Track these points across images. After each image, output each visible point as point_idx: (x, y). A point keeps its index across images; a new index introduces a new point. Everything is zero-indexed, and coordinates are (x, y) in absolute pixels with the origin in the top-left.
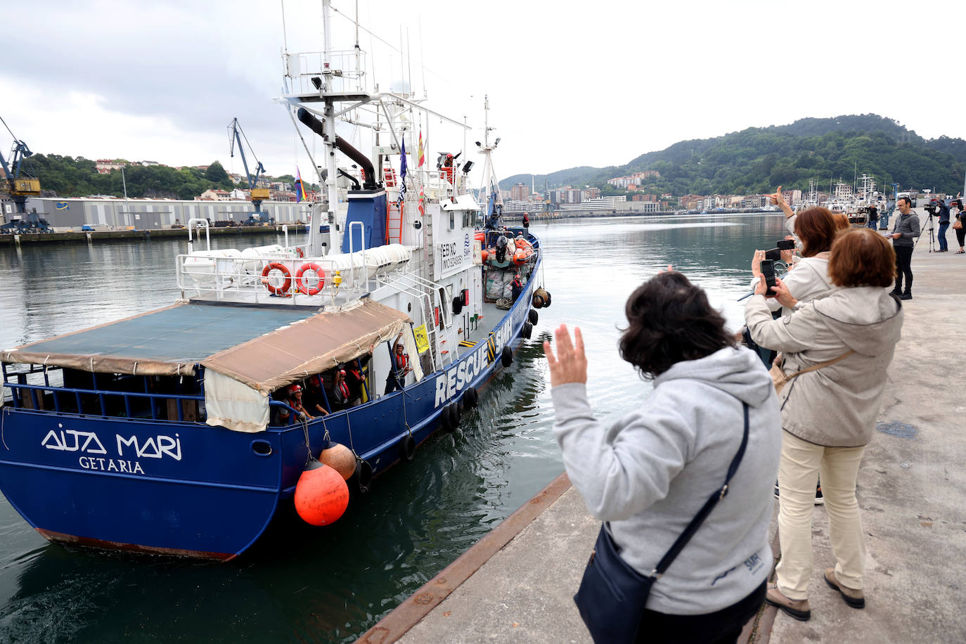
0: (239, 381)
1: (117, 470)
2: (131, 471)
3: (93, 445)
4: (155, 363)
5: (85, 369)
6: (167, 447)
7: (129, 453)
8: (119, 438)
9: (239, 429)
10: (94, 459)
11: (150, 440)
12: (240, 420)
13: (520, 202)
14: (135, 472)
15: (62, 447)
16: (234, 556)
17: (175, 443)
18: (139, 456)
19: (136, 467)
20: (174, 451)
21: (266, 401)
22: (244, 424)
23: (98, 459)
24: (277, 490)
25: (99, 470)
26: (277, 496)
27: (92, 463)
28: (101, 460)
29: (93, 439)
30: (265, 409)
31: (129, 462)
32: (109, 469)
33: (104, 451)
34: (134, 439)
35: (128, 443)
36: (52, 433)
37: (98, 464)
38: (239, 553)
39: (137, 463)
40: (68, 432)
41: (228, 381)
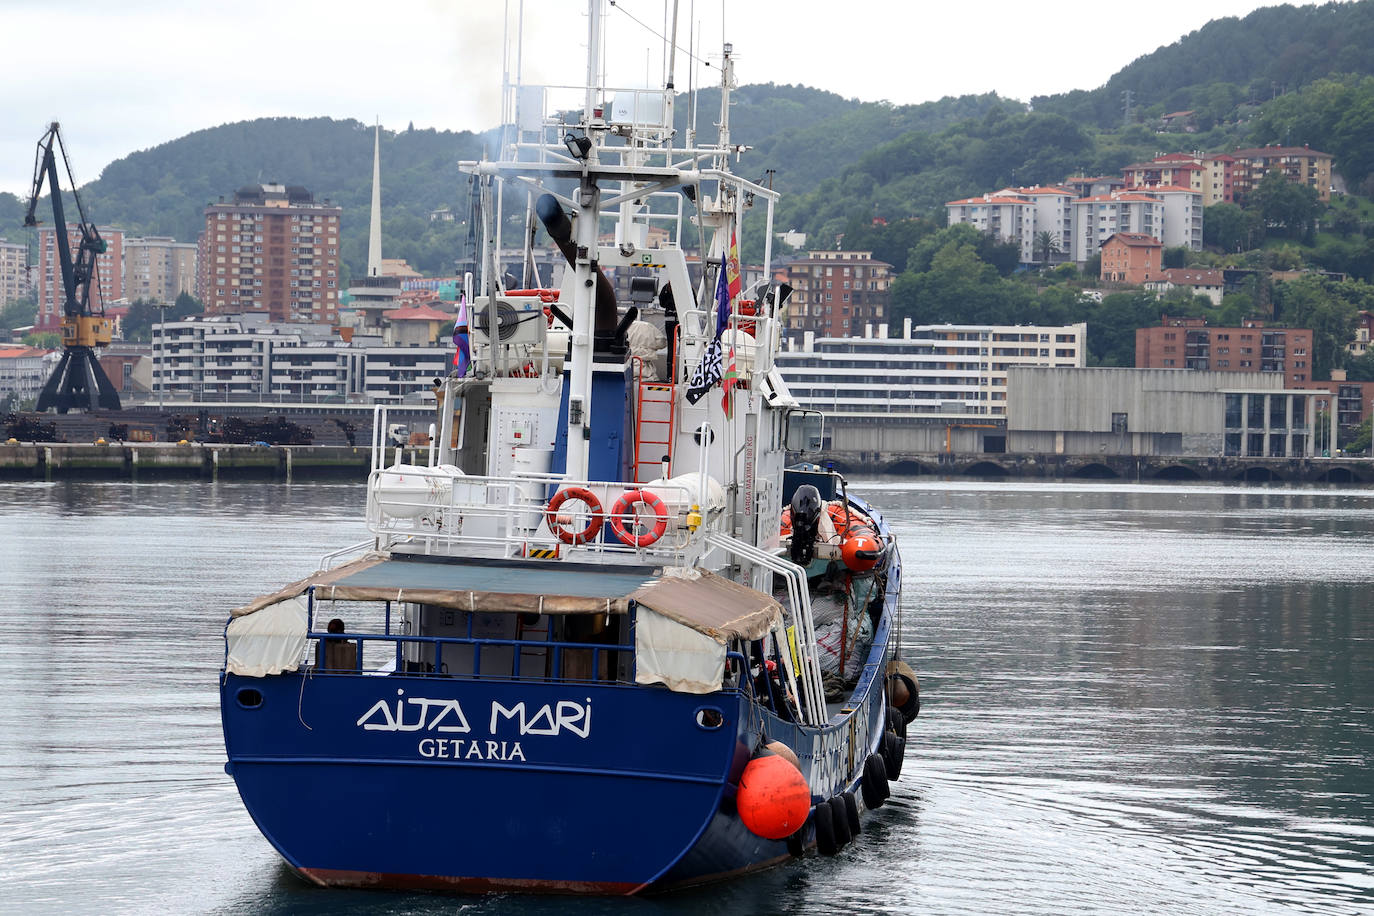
0: (684, 624)
1: (481, 757)
2: (504, 758)
3: (452, 719)
4: (571, 598)
5: (461, 608)
6: (571, 719)
7: (509, 729)
8: (496, 707)
9: (682, 689)
10: (446, 741)
11: (546, 709)
12: (683, 677)
13: (265, 334)
14: (510, 758)
15: (395, 725)
16: (645, 884)
17: (583, 712)
18: (522, 733)
19: (515, 750)
20: (580, 724)
21: (722, 652)
22: (688, 683)
23: (452, 741)
24: (722, 781)
25: (451, 758)
26: (720, 791)
27: (441, 748)
28: (457, 742)
29: (453, 711)
30: (718, 663)
31: (504, 744)
32: (468, 757)
33: (466, 729)
34: (521, 707)
35: (509, 715)
36: (382, 704)
37: (450, 749)
38: (651, 881)
39: (517, 745)
40: (411, 701)
41: (669, 625)
